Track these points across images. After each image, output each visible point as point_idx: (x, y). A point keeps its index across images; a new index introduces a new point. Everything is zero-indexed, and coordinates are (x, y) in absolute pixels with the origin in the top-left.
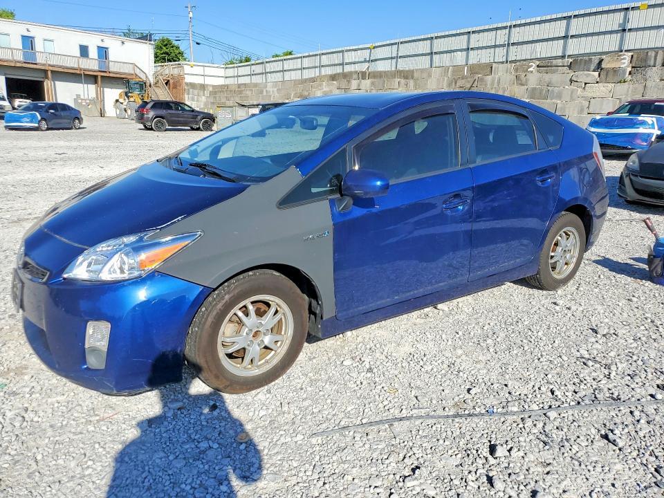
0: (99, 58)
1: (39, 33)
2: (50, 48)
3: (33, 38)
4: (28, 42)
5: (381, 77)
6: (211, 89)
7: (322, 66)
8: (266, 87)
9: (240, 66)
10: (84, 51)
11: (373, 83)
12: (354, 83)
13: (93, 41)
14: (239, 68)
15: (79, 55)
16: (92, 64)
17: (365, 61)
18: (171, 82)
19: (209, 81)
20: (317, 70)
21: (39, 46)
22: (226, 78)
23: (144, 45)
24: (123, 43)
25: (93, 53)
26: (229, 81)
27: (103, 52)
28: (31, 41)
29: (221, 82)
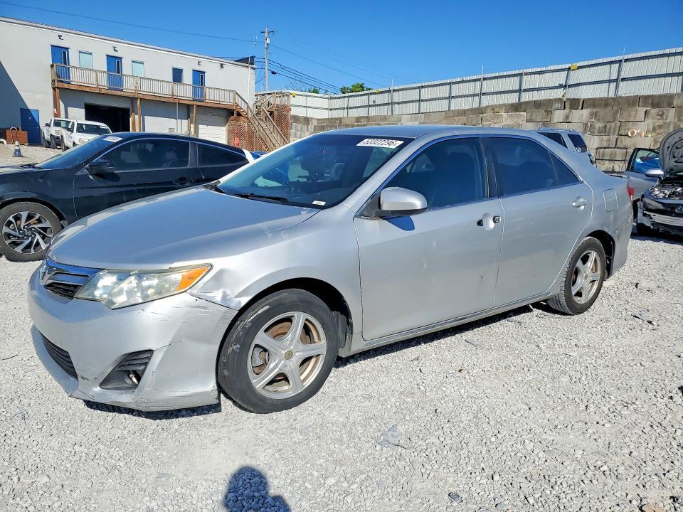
0: (194, 84)
1: (127, 52)
2: (139, 72)
3: (121, 58)
4: (114, 63)
5: (606, 105)
6: (315, 123)
7: (484, 94)
8: (401, 121)
9: (351, 96)
10: (177, 75)
11: (594, 115)
12: (559, 115)
13: (188, 64)
14: (350, 99)
15: (172, 80)
16: (185, 92)
17: (561, 86)
18: (276, 113)
19: (311, 114)
20: (477, 99)
21: (126, 68)
22: (331, 109)
23: (246, 69)
24: (222, 66)
25: (188, 77)
26: (336, 114)
27: (199, 76)
28: (118, 62)
29: (325, 115)
